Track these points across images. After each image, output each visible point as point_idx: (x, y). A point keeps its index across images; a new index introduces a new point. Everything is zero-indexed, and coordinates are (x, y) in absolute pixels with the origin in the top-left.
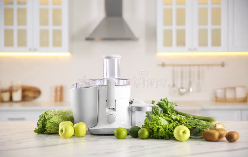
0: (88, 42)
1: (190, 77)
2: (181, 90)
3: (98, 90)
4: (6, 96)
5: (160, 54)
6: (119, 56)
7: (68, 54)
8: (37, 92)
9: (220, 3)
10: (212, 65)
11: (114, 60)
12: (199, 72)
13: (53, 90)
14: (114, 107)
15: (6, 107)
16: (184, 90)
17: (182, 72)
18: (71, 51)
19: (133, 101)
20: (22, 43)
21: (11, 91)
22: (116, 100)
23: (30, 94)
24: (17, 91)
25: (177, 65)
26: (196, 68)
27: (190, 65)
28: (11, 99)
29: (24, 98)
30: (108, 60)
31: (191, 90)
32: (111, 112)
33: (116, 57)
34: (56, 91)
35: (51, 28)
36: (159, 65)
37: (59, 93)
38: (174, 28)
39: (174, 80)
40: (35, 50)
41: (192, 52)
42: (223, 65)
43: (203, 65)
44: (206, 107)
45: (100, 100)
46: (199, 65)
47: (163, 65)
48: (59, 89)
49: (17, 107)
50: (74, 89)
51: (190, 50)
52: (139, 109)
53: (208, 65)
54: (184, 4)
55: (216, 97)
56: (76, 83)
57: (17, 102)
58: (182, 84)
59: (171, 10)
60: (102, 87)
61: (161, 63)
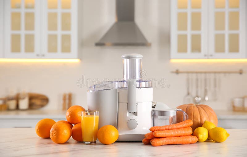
0: (98, 48)
1: (206, 85)
2: (196, 99)
3: (118, 92)
4: (12, 104)
5: (173, 61)
6: (141, 56)
7: (77, 61)
8: (45, 100)
9: (237, 7)
10: (230, 73)
11: (135, 59)
12: (215, 80)
13: (62, 98)
14: (136, 112)
15: (12, 115)
16: (200, 99)
17: (197, 80)
18: (80, 57)
19: (155, 105)
20: (30, 48)
21: (17, 99)
22: (137, 104)
23: (38, 102)
24: (24, 98)
25: (192, 72)
26: (212, 76)
27: (205, 73)
28: (17, 108)
29: (31, 106)
30: (128, 59)
31: (207, 99)
32: (132, 117)
33: (138, 56)
34: (64, 99)
35: (59, 32)
36: (173, 72)
37: (67, 101)
38: (189, 32)
39: (188, 89)
40: (43, 56)
41: (208, 58)
42: (241, 73)
43: (219, 73)
44: (223, 117)
45: (120, 104)
46: (215, 73)
47: (177, 72)
48: (67, 97)
49: (23, 115)
50: (91, 91)
51: (206, 56)
52: (162, 113)
53: (225, 73)
54: (199, 7)
55: (234, 107)
56: (94, 85)
57: (23, 110)
58: (197, 92)
59: (185, 14)
60: (122, 89)
61: (175, 70)
